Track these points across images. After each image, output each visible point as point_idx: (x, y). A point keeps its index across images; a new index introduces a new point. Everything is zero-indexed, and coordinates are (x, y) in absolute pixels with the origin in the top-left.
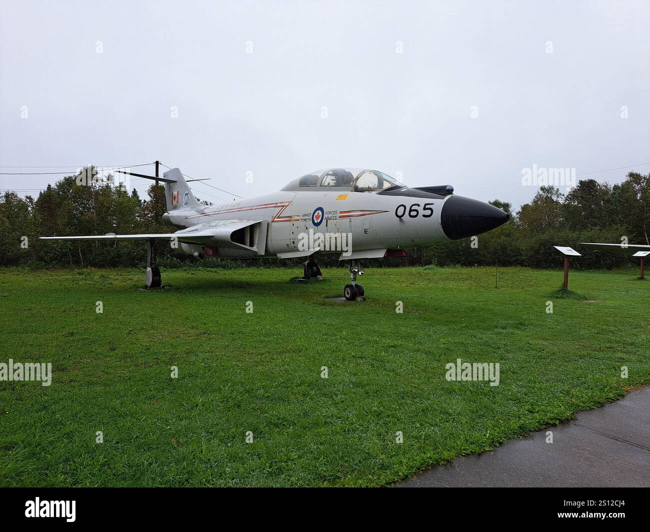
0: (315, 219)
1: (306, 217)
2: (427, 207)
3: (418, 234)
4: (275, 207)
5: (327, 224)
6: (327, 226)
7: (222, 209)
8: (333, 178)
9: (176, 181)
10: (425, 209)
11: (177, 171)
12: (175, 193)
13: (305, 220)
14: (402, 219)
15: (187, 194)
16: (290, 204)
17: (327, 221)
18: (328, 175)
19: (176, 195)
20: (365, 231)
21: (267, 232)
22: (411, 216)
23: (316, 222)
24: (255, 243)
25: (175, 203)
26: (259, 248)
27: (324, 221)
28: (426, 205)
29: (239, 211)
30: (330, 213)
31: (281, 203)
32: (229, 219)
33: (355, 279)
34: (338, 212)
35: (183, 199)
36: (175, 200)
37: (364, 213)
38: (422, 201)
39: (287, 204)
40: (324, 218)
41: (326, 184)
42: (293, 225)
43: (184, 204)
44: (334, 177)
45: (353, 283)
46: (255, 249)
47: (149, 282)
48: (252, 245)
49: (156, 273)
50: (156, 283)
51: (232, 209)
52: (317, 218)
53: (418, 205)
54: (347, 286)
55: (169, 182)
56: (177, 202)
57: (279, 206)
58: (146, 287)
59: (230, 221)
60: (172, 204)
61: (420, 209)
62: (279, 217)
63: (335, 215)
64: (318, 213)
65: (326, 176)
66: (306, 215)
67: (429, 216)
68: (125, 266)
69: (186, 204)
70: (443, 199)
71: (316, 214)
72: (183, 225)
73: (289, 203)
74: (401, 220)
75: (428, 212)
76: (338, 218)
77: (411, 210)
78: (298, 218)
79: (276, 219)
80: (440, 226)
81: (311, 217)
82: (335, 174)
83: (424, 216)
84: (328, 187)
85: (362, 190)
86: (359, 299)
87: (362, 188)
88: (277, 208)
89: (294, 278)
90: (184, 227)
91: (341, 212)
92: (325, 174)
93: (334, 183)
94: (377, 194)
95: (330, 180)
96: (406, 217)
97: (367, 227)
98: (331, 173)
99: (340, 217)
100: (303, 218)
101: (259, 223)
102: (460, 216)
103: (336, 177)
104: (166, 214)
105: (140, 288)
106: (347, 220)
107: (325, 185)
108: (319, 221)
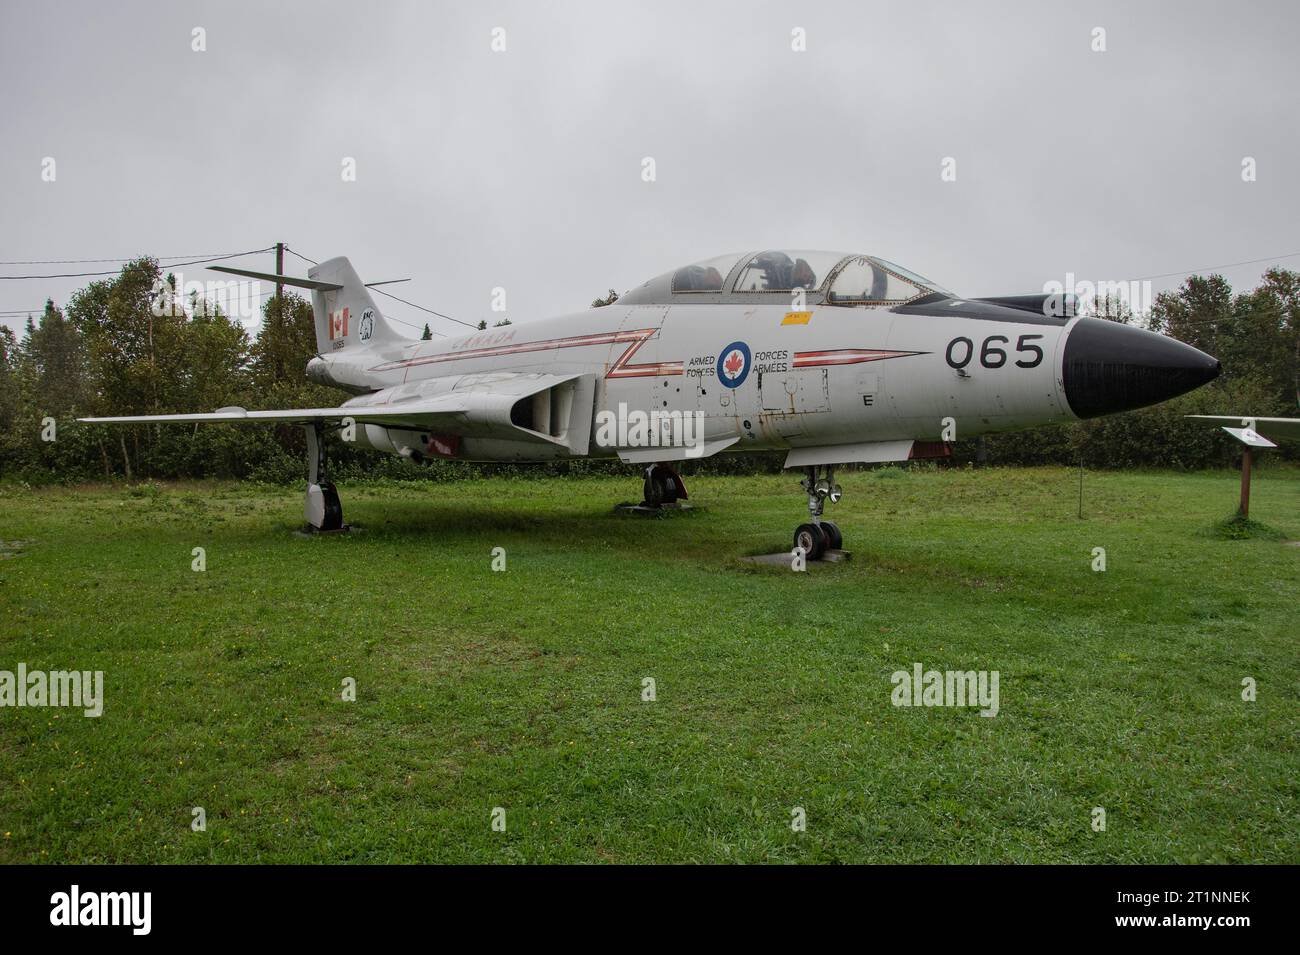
0: (725, 370)
1: (701, 367)
2: (1026, 342)
3: (1002, 406)
4: (613, 341)
5: (760, 383)
6: (760, 387)
7: (464, 349)
8: (762, 273)
9: (342, 287)
10: (1021, 347)
11: (342, 263)
12: (338, 314)
13: (699, 372)
14: (963, 372)
15: (367, 315)
16: (655, 335)
17: (760, 375)
18: (750, 266)
19: (341, 318)
20: (867, 400)
21: (594, 402)
22: (986, 364)
23: (729, 376)
24: (562, 426)
25: (338, 335)
26: (571, 439)
27: (752, 376)
28: (1022, 338)
29: (515, 352)
30: (768, 355)
31: (627, 332)
32: (491, 371)
33: (820, 511)
34: (790, 354)
35: (358, 325)
36: (338, 329)
37: (861, 357)
38: (1014, 330)
39: (645, 335)
40: (752, 367)
41: (747, 287)
42: (666, 384)
43: (361, 337)
44: (764, 271)
45: (816, 521)
46: (562, 440)
47: (318, 516)
48: (554, 431)
49: (331, 497)
50: (334, 520)
51: (493, 349)
52: (733, 368)
53: (1004, 340)
54: (803, 528)
55: (322, 289)
56: (345, 334)
57: (624, 341)
58: (309, 528)
59: (493, 375)
60: (332, 337)
61: (1010, 348)
62: (625, 367)
63: (781, 361)
64: (735, 357)
65: (746, 269)
66: (699, 361)
67: (1034, 364)
68: (223, 476)
69: (367, 337)
70: (1063, 325)
71: (729, 358)
72: (364, 384)
73: (652, 331)
74: (963, 375)
75: (1031, 356)
76: (789, 366)
77: (985, 351)
78: (681, 368)
79: (616, 372)
80: (1060, 388)
81: (715, 365)
82: (764, 263)
83: (1020, 364)
84: (750, 296)
85: (849, 303)
86: (834, 557)
87: (848, 298)
88: (617, 345)
89: (621, 505)
90: (369, 391)
91: (798, 355)
92: (743, 264)
93: (763, 286)
94: (891, 311)
95: (756, 278)
96: (974, 367)
97: (870, 388)
98: (754, 262)
99: (796, 365)
100: (692, 367)
101: (575, 381)
102: (1110, 365)
103: (767, 273)
104: (315, 361)
105: (293, 530)
106: (817, 372)
107: (744, 289)
108: (737, 374)
